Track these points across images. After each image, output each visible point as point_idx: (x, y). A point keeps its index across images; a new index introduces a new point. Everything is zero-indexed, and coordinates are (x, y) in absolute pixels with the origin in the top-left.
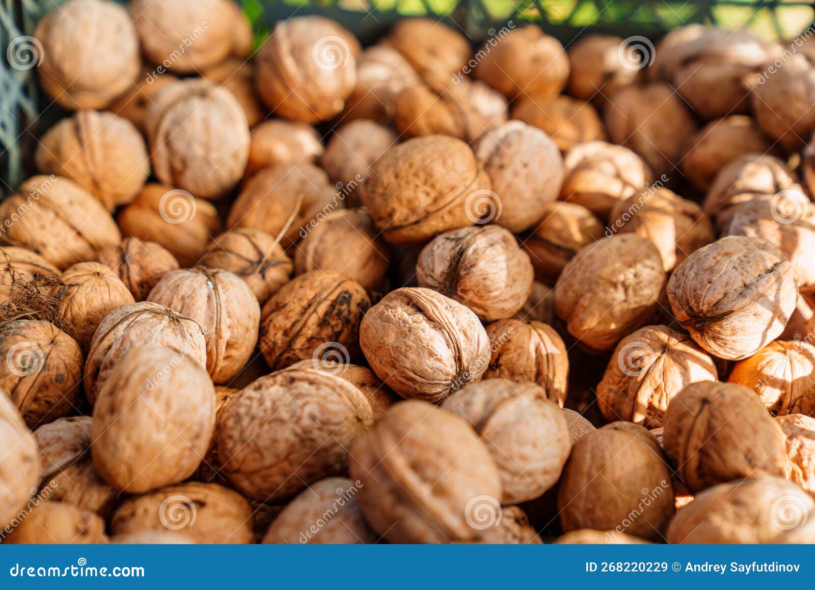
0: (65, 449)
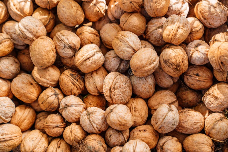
0: (119, 136)
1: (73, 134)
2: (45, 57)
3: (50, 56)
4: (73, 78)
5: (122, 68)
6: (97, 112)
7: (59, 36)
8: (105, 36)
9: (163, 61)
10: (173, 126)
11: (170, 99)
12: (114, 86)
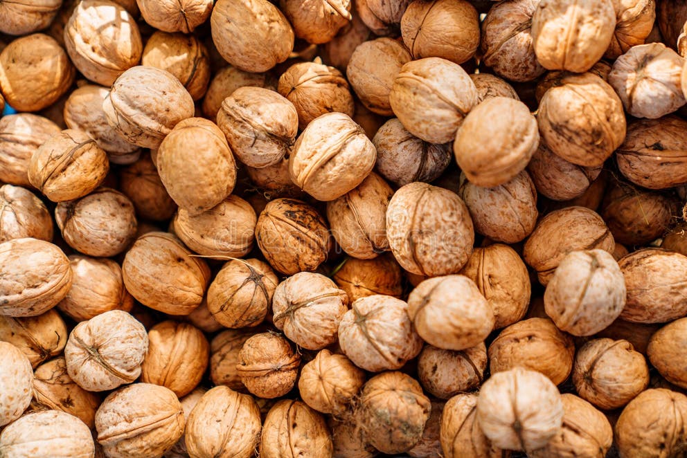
0: (460, 365)
1: (327, 385)
2: (207, 180)
3: (218, 173)
4: (295, 224)
5: (430, 168)
6: (383, 310)
7: (233, 108)
8: (363, 81)
9: (549, 128)
10: (612, 313)
11: (587, 232)
12: (420, 226)
